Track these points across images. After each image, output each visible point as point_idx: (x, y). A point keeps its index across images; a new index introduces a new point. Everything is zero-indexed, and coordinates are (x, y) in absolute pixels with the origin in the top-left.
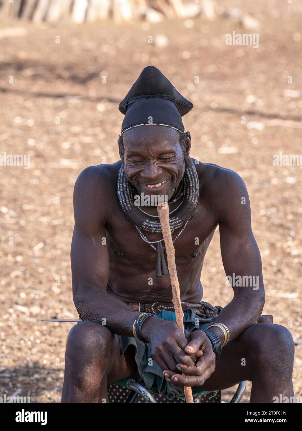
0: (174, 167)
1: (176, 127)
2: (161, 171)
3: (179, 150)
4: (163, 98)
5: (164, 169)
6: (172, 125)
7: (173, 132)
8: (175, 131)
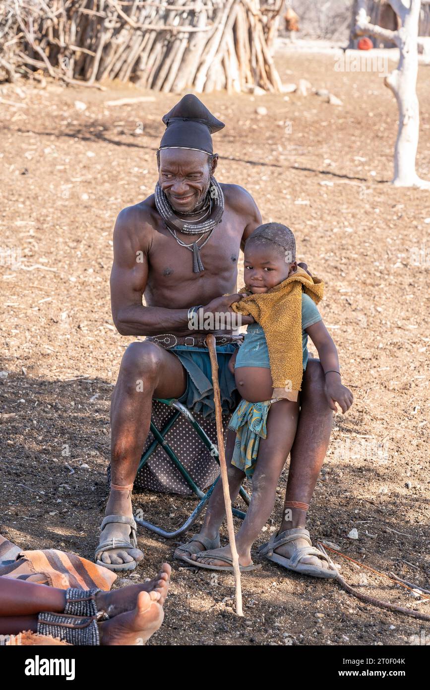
0: (199, 185)
1: (205, 151)
2: (188, 188)
3: (206, 169)
4: (198, 122)
5: (190, 186)
6: (202, 149)
7: (203, 155)
8: (204, 154)
